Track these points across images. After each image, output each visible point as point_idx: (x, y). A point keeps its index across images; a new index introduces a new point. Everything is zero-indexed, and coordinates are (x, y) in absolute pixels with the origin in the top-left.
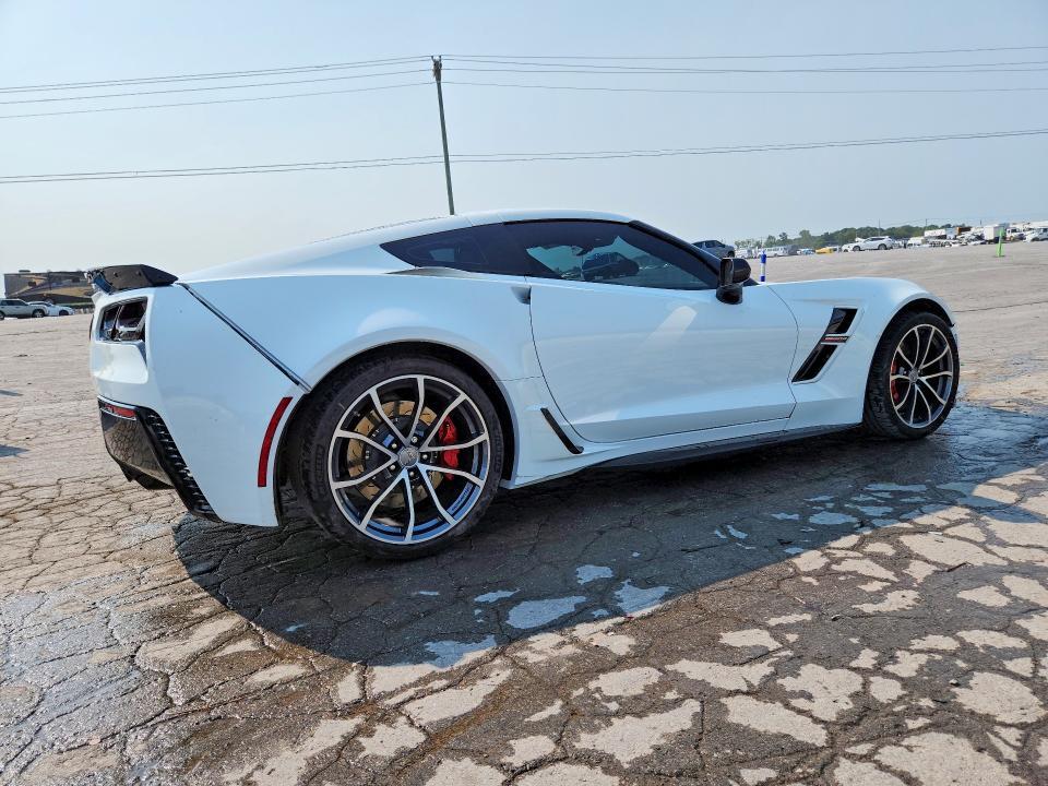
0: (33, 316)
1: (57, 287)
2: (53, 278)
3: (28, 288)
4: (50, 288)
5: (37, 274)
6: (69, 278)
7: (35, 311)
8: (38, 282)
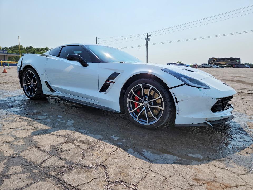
0: (210, 67)
1: (219, 62)
2: (219, 59)
3: (213, 61)
4: (218, 62)
5: (216, 58)
6: (222, 60)
7: (211, 67)
8: (215, 60)
